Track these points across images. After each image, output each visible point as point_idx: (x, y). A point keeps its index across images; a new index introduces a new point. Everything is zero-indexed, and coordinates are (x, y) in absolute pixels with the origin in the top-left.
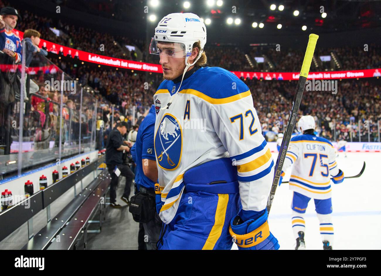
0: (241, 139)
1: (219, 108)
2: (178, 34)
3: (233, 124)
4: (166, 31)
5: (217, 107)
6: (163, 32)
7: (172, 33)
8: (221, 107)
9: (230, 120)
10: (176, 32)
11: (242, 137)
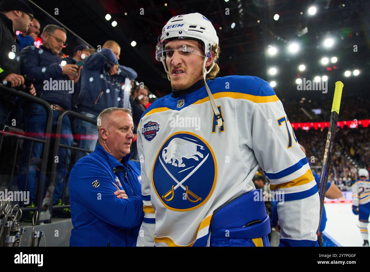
0: (289, 147)
1: (264, 107)
2: (198, 28)
3: (281, 127)
4: (183, 25)
5: (262, 108)
6: (178, 26)
7: (191, 27)
8: (266, 106)
9: (277, 123)
10: (195, 27)
11: (290, 145)
